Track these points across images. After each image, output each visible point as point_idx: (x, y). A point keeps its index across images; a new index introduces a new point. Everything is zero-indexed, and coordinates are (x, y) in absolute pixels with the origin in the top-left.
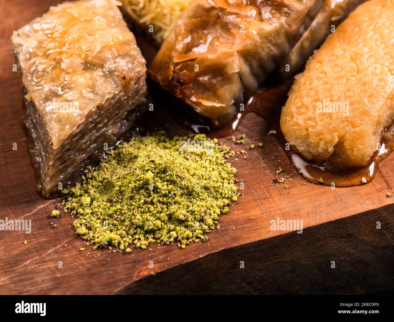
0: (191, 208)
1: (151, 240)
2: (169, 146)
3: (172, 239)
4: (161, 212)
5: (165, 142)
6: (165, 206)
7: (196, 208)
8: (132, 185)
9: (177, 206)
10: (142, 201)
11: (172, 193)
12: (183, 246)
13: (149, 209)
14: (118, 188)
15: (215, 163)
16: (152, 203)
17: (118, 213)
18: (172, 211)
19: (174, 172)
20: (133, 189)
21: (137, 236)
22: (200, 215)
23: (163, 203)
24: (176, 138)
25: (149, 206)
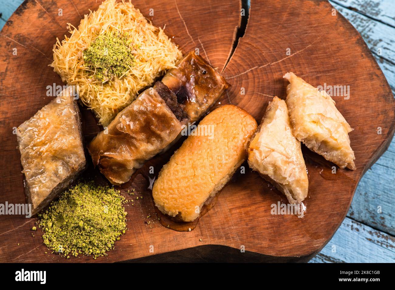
0: (101, 239)
1: (80, 252)
2: (95, 193)
3: (90, 253)
4: (86, 239)
5: (93, 189)
6: (88, 237)
7: (103, 239)
8: (72, 225)
9: (94, 237)
10: (77, 234)
11: (92, 231)
12: (95, 258)
13: (80, 237)
14: (65, 223)
15: (116, 209)
16: (82, 235)
17: (65, 236)
18: (91, 240)
19: (94, 222)
20: (73, 227)
21: (73, 249)
22: (105, 242)
23: (87, 235)
24: (99, 187)
25: (80, 236)
